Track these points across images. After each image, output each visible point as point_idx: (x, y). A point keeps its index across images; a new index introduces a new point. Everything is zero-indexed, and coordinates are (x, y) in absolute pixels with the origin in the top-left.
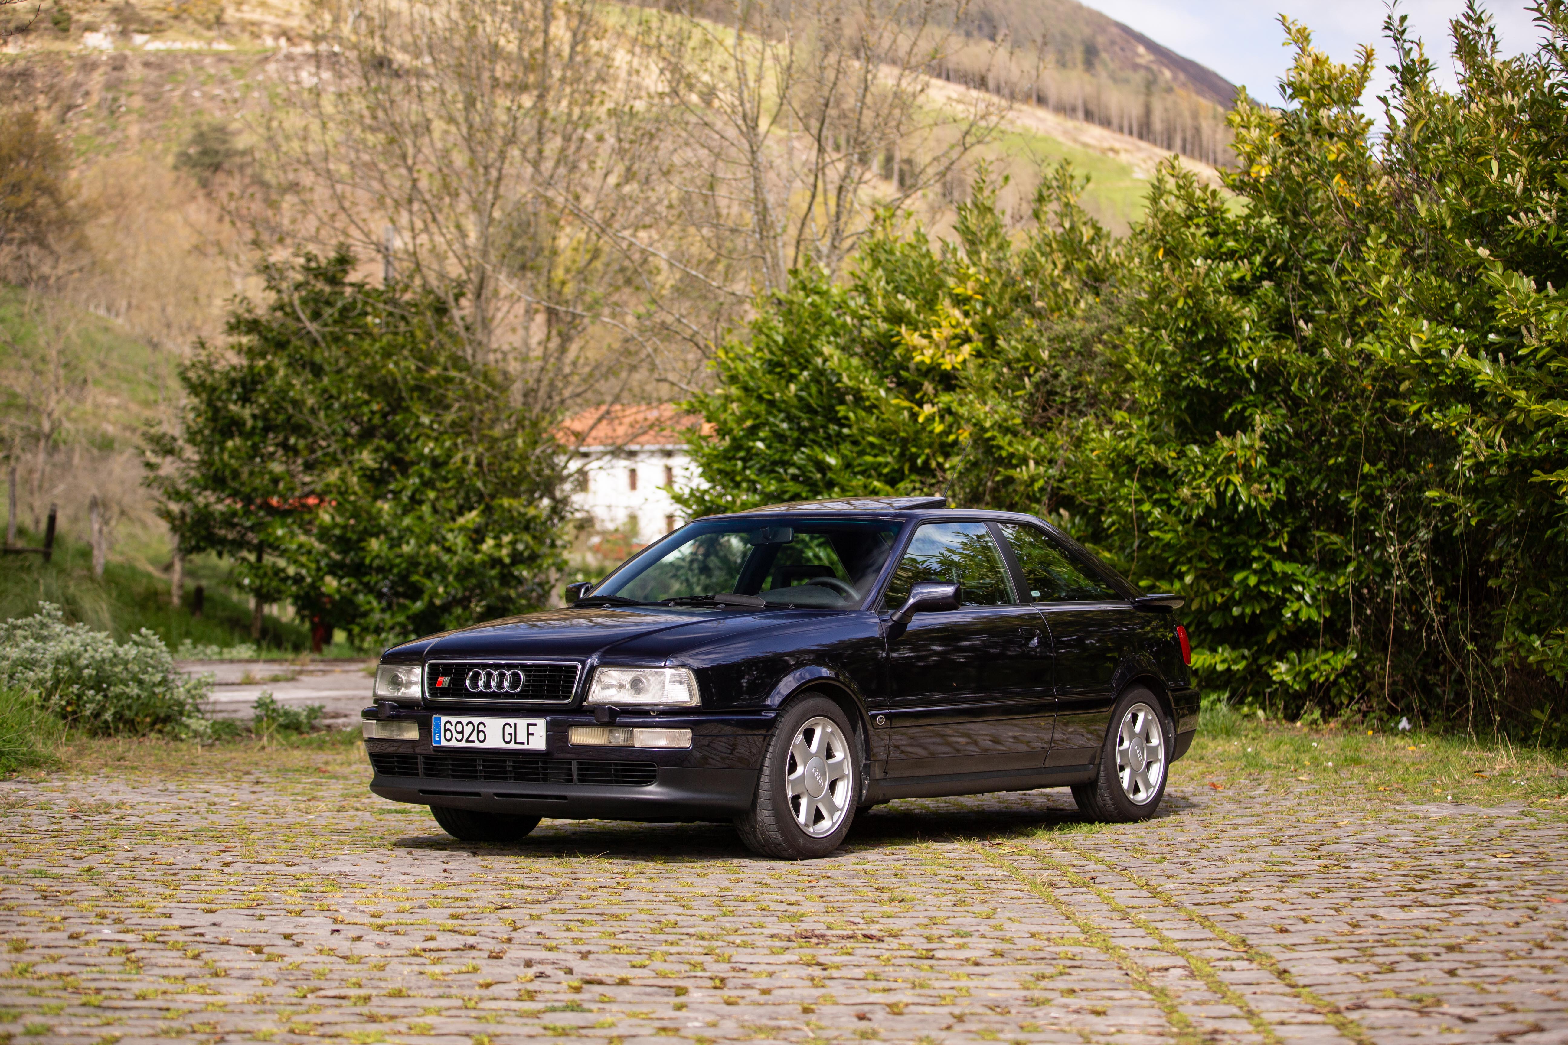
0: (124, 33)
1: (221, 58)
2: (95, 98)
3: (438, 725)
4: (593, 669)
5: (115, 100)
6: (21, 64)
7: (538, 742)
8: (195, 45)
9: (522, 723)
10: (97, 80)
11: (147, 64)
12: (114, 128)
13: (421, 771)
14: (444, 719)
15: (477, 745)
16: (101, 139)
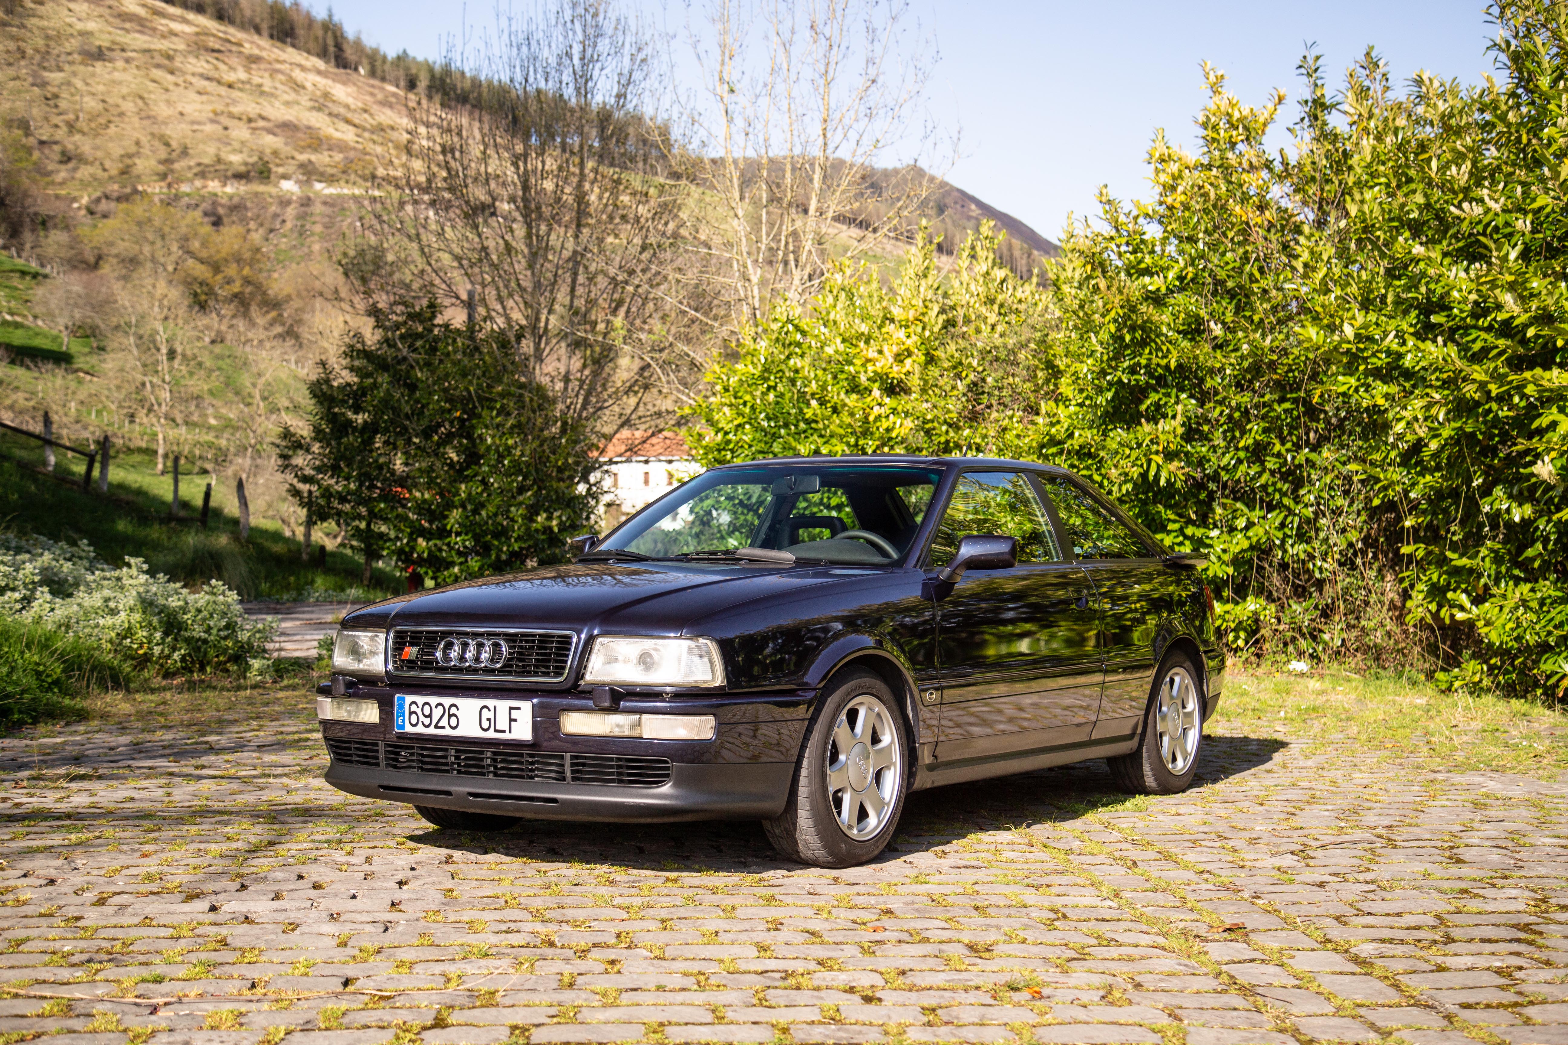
0: (308, 181)
1: (374, 200)
2: (289, 225)
3: (401, 706)
4: (591, 639)
5: (303, 226)
6: (236, 200)
7: (523, 731)
8: (357, 191)
9: (503, 705)
10: (290, 212)
11: (325, 203)
12: (302, 245)
13: (382, 761)
14: (409, 699)
15: (448, 732)
16: (294, 252)
